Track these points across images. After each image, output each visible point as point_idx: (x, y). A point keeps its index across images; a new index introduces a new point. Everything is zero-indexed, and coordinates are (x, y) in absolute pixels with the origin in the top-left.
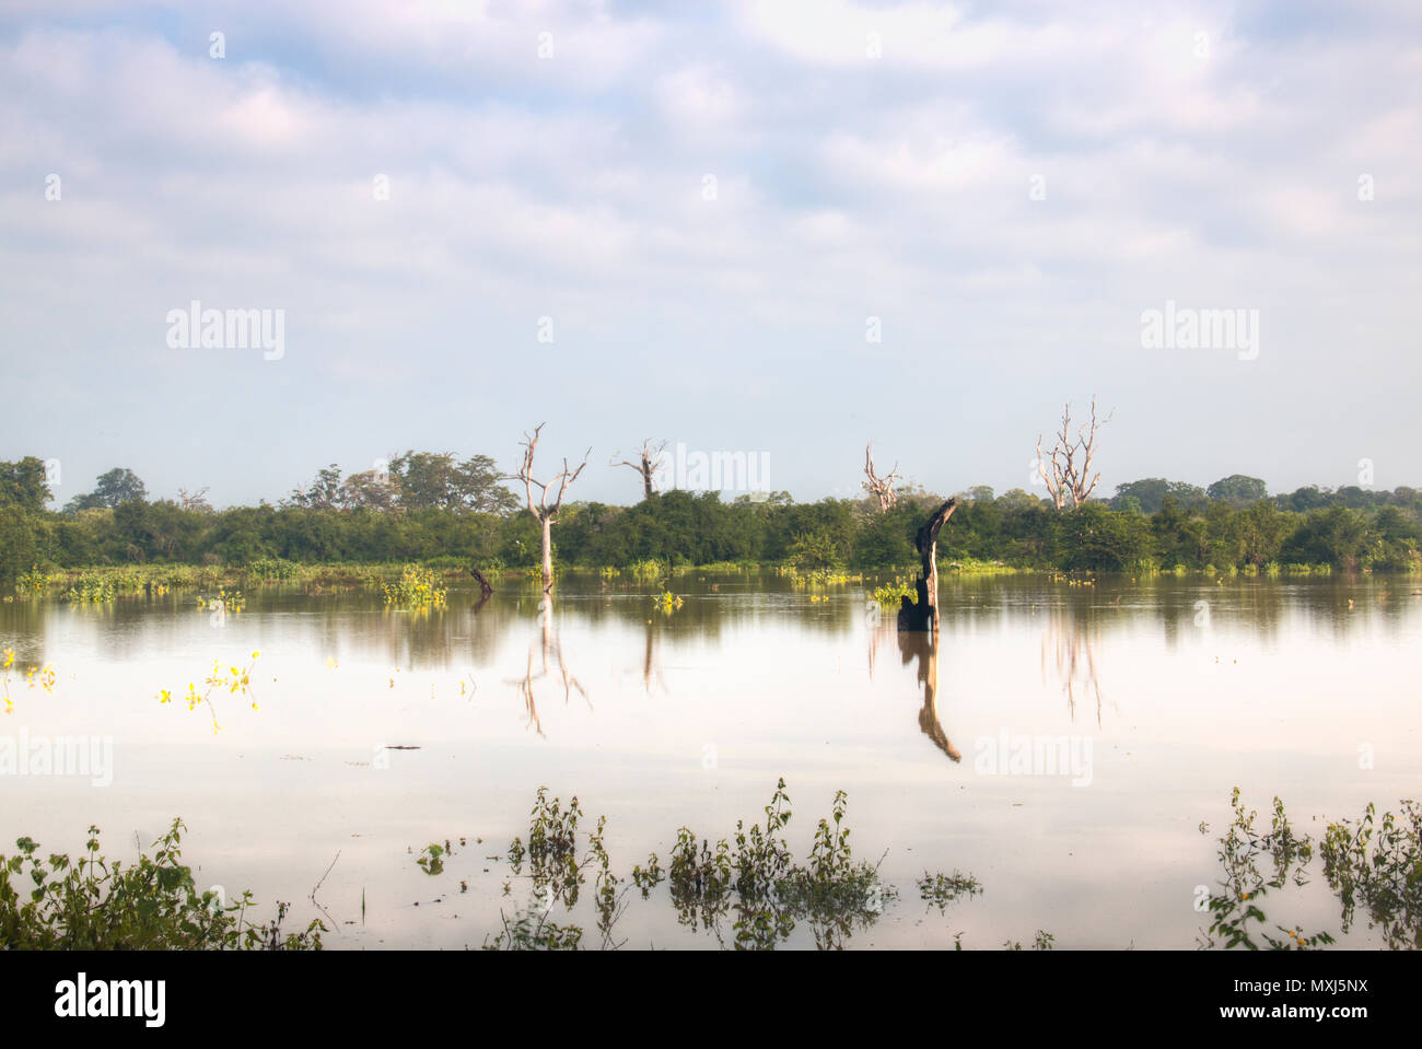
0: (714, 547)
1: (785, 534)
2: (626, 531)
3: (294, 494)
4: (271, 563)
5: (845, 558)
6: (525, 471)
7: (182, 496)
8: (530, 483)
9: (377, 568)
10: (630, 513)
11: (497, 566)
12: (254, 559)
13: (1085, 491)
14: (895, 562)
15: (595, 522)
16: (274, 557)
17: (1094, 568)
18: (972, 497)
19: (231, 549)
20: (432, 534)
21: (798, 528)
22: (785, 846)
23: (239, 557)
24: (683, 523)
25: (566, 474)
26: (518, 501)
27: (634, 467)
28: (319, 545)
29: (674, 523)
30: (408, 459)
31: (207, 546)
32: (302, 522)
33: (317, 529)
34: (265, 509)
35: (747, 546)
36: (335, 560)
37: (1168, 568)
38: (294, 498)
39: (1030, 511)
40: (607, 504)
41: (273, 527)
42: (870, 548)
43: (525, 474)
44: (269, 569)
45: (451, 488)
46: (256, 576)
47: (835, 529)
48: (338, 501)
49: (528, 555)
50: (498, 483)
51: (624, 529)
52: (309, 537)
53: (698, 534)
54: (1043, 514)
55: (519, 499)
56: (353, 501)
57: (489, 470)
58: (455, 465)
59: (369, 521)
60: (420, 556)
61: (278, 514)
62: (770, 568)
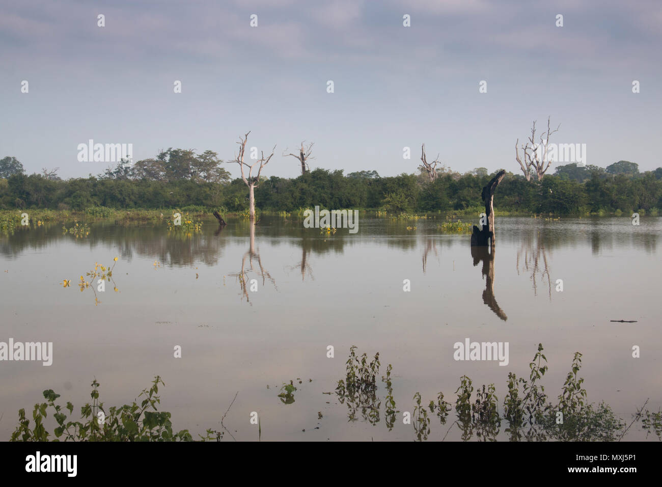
0: (340, 201)
1: (380, 194)
2: (292, 192)
3: (107, 171)
4: (97, 209)
5: (413, 207)
6: (240, 158)
7: (44, 172)
8: (243, 165)
9: (154, 212)
10: (294, 182)
11: (223, 211)
12: (87, 207)
13: (543, 170)
14: (440, 208)
15: (274, 187)
16: (98, 206)
17: (553, 211)
18: (476, 174)
19: (74, 201)
20: (185, 193)
21: (387, 190)
22: (543, 390)
23: (78, 206)
24: (323, 188)
25: (263, 160)
26: (229, 176)
27: (296, 157)
28: (122, 199)
29: (318, 187)
30: (169, 153)
31: (60, 199)
32: (113, 187)
33: (121, 190)
34: (92, 179)
35: (358, 200)
36: (131, 208)
37: (595, 211)
38: (106, 174)
39: (514, 181)
40: (280, 177)
41: (96, 189)
42: (427, 201)
43: (240, 160)
44: (96, 212)
45: (193, 169)
46: (90, 216)
47: (407, 191)
48: (130, 175)
49: (239, 205)
50: (218, 166)
51: (291, 191)
52: (117, 195)
53: (331, 194)
54: (521, 182)
55: (230, 174)
56: (139, 176)
57: (214, 159)
58: (195, 156)
59: (149, 186)
60: (178, 206)
61: (99, 182)
62: (371, 212)
